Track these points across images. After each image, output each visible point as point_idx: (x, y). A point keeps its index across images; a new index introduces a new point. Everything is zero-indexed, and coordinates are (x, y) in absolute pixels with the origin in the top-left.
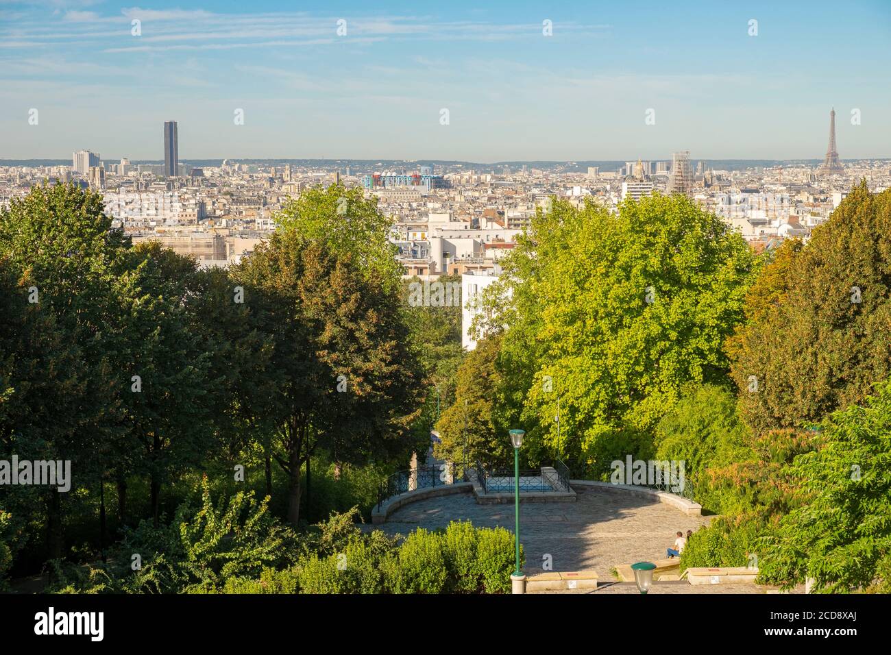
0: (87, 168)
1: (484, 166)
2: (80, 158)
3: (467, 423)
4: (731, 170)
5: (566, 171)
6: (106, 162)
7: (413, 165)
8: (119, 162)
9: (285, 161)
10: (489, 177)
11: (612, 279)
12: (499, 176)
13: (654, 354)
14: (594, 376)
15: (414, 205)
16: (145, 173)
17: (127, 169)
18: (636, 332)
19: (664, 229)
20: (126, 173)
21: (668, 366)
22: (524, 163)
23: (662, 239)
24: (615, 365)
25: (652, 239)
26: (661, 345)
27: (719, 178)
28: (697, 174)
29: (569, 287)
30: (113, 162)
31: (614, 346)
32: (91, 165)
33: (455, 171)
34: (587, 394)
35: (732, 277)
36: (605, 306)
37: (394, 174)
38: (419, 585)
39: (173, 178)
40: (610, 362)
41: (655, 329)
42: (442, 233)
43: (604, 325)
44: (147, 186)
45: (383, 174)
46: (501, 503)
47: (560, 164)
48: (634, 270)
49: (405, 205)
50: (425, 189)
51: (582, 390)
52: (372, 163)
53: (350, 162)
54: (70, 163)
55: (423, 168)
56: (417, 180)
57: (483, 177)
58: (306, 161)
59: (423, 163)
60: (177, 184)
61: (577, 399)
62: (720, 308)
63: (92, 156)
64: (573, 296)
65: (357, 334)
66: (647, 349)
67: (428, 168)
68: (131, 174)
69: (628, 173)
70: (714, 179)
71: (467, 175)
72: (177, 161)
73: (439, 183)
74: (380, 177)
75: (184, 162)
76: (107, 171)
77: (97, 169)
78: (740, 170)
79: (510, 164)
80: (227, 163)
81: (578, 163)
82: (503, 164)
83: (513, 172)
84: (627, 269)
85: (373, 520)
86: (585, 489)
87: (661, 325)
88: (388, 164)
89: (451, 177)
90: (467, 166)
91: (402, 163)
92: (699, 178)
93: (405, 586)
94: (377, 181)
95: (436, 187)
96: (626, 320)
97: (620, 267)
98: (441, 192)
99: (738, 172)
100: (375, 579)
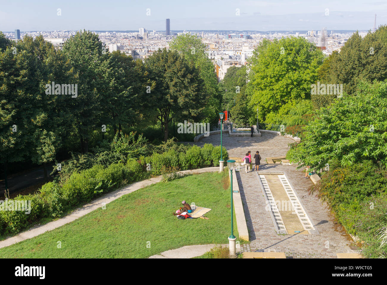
0: (143, 33)
1: (263, 32)
2: (141, 30)
3: (239, 111)
4: (341, 33)
5: (289, 34)
6: (149, 31)
7: (241, 32)
8: (153, 31)
9: (202, 31)
10: (264, 35)
11: (277, 65)
12: (268, 35)
13: (289, 90)
14: (269, 96)
15: (240, 44)
16: (160, 35)
17: (155, 33)
18: (283, 82)
19: (294, 48)
20: (155, 35)
21: (293, 94)
22: (276, 31)
23: (294, 52)
24: (277, 93)
25: (290, 52)
26: (291, 86)
27: (337, 36)
28: (331, 34)
29: (263, 67)
30: (151, 31)
31: (276, 87)
32: (144, 32)
33: (254, 34)
34: (267, 102)
35: (316, 64)
36: (274, 73)
37: (235, 35)
38: (191, 163)
39: (168, 36)
40: (275, 92)
41: (289, 81)
42: (245, 53)
43: (273, 80)
44: (160, 38)
45: (232, 35)
46: (237, 136)
47: (287, 31)
48: (283, 62)
49: (238, 44)
50: (244, 39)
51: (265, 101)
52: (229, 31)
53: (222, 31)
54: (138, 31)
55: (244, 33)
56: (242, 36)
57: (263, 35)
58: (209, 31)
59: (244, 31)
60: (169, 38)
61: (264, 103)
62: (311, 75)
63: (145, 30)
64: (264, 70)
65: (184, 82)
66: (287, 88)
67: (246, 33)
68: (156, 35)
69: (309, 34)
70: (336, 36)
71: (258, 35)
72: (170, 31)
73: (249, 37)
74: (230, 36)
75: (172, 31)
76: (149, 34)
77: (146, 33)
78: (345, 33)
79: (272, 32)
80: (185, 32)
81: (293, 31)
82: (269, 31)
83: (272, 34)
84: (281, 62)
85: (194, 141)
86: (265, 133)
87: (291, 80)
88: (234, 32)
89: (253, 36)
90: (258, 32)
91: (238, 32)
92: (331, 36)
93: (186, 163)
94: (230, 37)
95: (248, 39)
96: (280, 78)
97: (279, 61)
98: (249, 40)
99: (344, 34)
100: (176, 161)
